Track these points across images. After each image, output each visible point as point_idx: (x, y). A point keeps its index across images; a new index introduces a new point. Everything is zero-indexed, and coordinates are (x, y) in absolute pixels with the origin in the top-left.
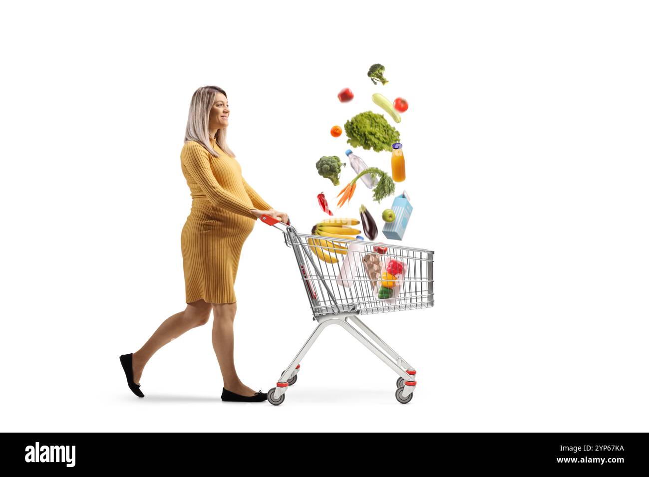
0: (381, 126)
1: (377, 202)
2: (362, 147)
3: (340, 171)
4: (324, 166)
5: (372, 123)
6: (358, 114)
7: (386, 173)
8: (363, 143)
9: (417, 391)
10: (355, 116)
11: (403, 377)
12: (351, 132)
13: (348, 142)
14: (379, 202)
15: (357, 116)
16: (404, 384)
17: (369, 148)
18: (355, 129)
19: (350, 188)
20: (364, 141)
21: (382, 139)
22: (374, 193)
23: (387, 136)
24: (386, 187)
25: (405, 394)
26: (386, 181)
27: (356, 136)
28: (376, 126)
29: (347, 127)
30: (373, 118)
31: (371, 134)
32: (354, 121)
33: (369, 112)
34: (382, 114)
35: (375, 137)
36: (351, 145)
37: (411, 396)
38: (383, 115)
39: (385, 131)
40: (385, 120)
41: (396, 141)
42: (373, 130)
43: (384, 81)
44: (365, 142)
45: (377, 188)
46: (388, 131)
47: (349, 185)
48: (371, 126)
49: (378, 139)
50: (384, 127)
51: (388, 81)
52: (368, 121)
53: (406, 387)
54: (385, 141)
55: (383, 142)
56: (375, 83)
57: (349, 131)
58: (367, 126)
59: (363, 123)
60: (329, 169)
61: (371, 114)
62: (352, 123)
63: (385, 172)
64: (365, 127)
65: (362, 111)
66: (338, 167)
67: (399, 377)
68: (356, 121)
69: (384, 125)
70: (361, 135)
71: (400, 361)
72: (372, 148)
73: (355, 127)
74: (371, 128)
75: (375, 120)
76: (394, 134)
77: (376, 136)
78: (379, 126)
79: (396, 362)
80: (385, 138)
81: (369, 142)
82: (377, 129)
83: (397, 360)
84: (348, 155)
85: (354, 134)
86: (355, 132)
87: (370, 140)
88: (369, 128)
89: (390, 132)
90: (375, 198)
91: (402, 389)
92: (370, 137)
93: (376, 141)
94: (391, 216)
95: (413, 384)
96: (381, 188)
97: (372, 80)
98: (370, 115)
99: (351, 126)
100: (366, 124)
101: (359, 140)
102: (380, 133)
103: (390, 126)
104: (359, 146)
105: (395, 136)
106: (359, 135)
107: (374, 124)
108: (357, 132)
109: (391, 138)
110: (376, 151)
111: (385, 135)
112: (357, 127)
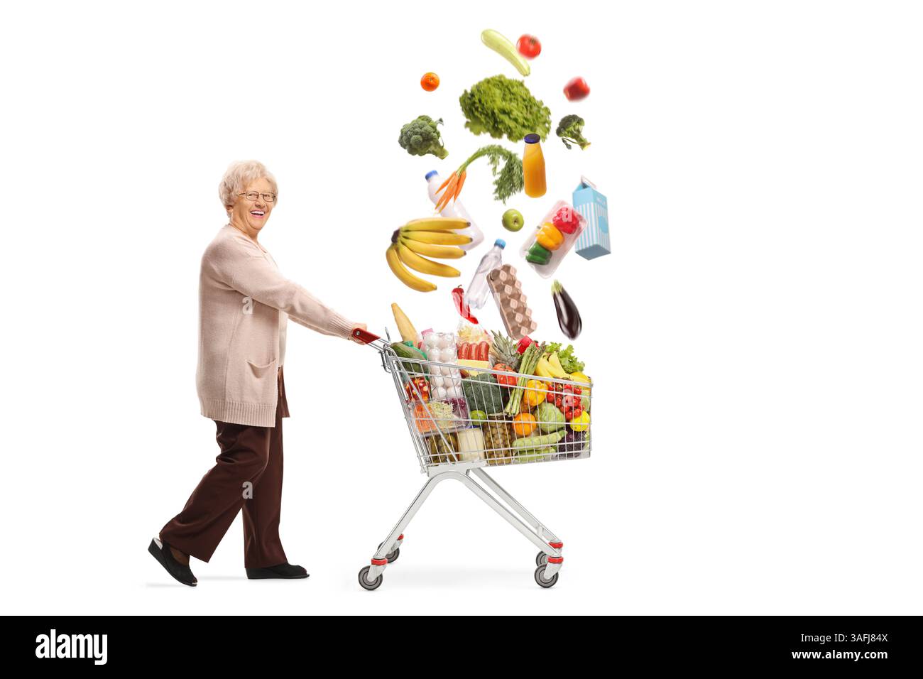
0: (520, 99)
1: (501, 201)
2: (488, 134)
5: (504, 95)
6: (482, 79)
7: (515, 155)
8: (490, 128)
9: (563, 570)
10: (476, 82)
11: (545, 552)
12: (471, 110)
13: (466, 126)
14: (504, 202)
15: (480, 83)
16: (546, 560)
17: (500, 136)
18: (477, 105)
19: (457, 179)
20: (491, 124)
21: (521, 120)
23: (529, 116)
24: (515, 178)
25: (547, 575)
26: (515, 168)
27: (479, 116)
28: (511, 100)
29: (464, 101)
30: (507, 87)
31: (504, 112)
32: (476, 92)
33: (501, 76)
34: (521, 80)
35: (510, 118)
36: (471, 130)
37: (556, 577)
38: (523, 81)
39: (526, 107)
40: (527, 90)
41: (544, 123)
42: (506, 105)
44: (494, 127)
45: (501, 178)
46: (531, 107)
48: (504, 99)
49: (516, 120)
50: (524, 100)
52: (498, 92)
53: (550, 565)
54: (526, 123)
55: (524, 126)
57: (467, 108)
58: (497, 99)
59: (490, 94)
61: (502, 79)
62: (472, 95)
63: (513, 152)
64: (494, 101)
65: (489, 76)
67: (540, 551)
68: (479, 91)
69: (525, 97)
70: (487, 115)
71: (541, 529)
72: (505, 136)
73: (477, 101)
74: (504, 103)
75: (509, 90)
76: (542, 112)
77: (511, 116)
78: (517, 100)
79: (535, 531)
80: (527, 119)
81: (500, 126)
82: (514, 104)
83: (536, 528)
85: (476, 114)
86: (477, 109)
87: (502, 122)
88: (499, 103)
89: (535, 109)
90: (497, 195)
91: (544, 568)
92: (503, 117)
93: (512, 124)
94: (515, 220)
95: (558, 560)
96: (508, 179)
98: (501, 82)
99: (470, 99)
100: (495, 97)
101: (484, 122)
102: (519, 111)
103: (534, 98)
104: (484, 133)
105: (542, 116)
106: (484, 114)
107: (508, 97)
108: (480, 109)
109: (537, 119)
110: (512, 140)
111: (527, 114)
112: (480, 101)
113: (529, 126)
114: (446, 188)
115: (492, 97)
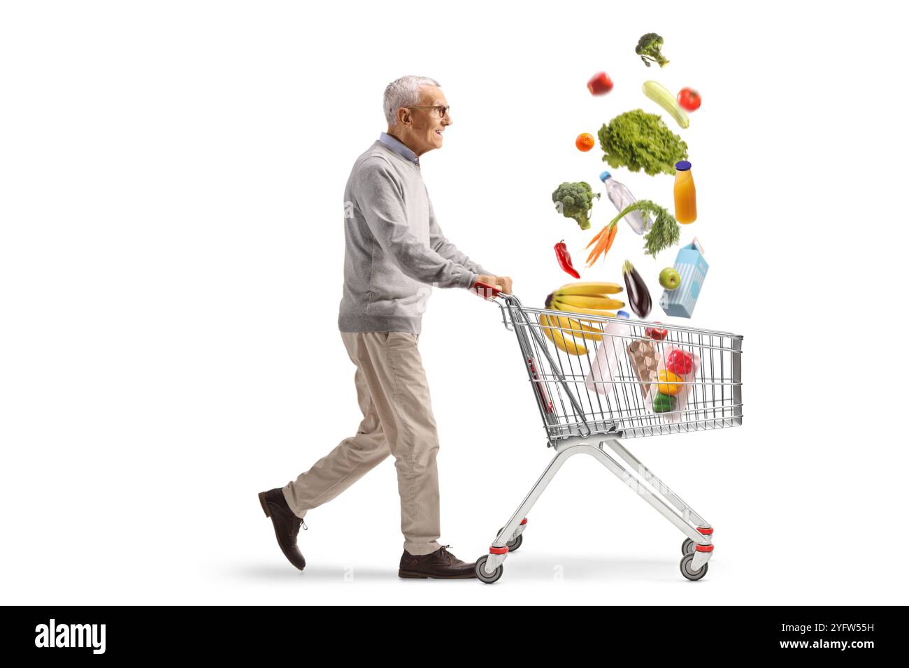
0: (657, 133)
1: (652, 255)
2: (626, 168)
3: (591, 206)
4: (566, 198)
5: (642, 129)
6: (620, 113)
7: (665, 210)
8: (628, 162)
10: (614, 116)
11: (693, 539)
12: (609, 143)
13: (604, 159)
14: (654, 257)
15: (618, 117)
16: (694, 549)
17: (637, 169)
18: (615, 139)
19: (608, 233)
20: (629, 157)
21: (658, 154)
22: (646, 241)
23: (666, 150)
24: (665, 232)
25: (696, 565)
27: (617, 149)
28: (648, 134)
29: (603, 135)
30: (645, 121)
31: (641, 146)
32: (614, 126)
33: (639, 111)
34: (658, 115)
35: (647, 152)
36: (609, 163)
39: (664, 141)
40: (664, 124)
41: (681, 157)
42: (644, 139)
43: (662, 62)
44: (631, 160)
45: (651, 233)
46: (668, 141)
47: (606, 228)
48: (642, 133)
49: (653, 154)
50: (662, 134)
51: (668, 62)
52: (635, 126)
53: (698, 554)
54: (663, 157)
55: (661, 160)
56: (648, 64)
57: (606, 142)
58: (634, 133)
59: (628, 128)
60: (573, 202)
61: (640, 114)
62: (611, 129)
63: (663, 208)
64: (632, 135)
65: (627, 110)
66: (588, 200)
67: (686, 538)
68: (617, 125)
69: (662, 131)
70: (625, 149)
71: (687, 512)
72: (642, 169)
73: (615, 135)
74: (642, 137)
75: (647, 124)
76: (679, 146)
77: (649, 150)
78: (655, 134)
79: (680, 514)
80: (664, 154)
81: (638, 160)
82: (651, 138)
83: (682, 511)
84: (603, 180)
85: (614, 147)
86: (615, 143)
87: (640, 156)
88: (637, 137)
89: (672, 143)
90: (647, 249)
91: (691, 557)
92: (640, 151)
93: (649, 158)
94: (673, 279)
95: (708, 549)
96: (658, 234)
97: (643, 59)
98: (639, 116)
99: (609, 133)
100: (634, 131)
101: (622, 155)
102: (656, 144)
103: (671, 133)
104: (622, 166)
105: (680, 150)
106: (621, 147)
107: (646, 131)
108: (618, 143)
109: (674, 153)
111: (664, 148)
112: (618, 135)
113: (666, 160)
114: (596, 242)
115: (630, 131)
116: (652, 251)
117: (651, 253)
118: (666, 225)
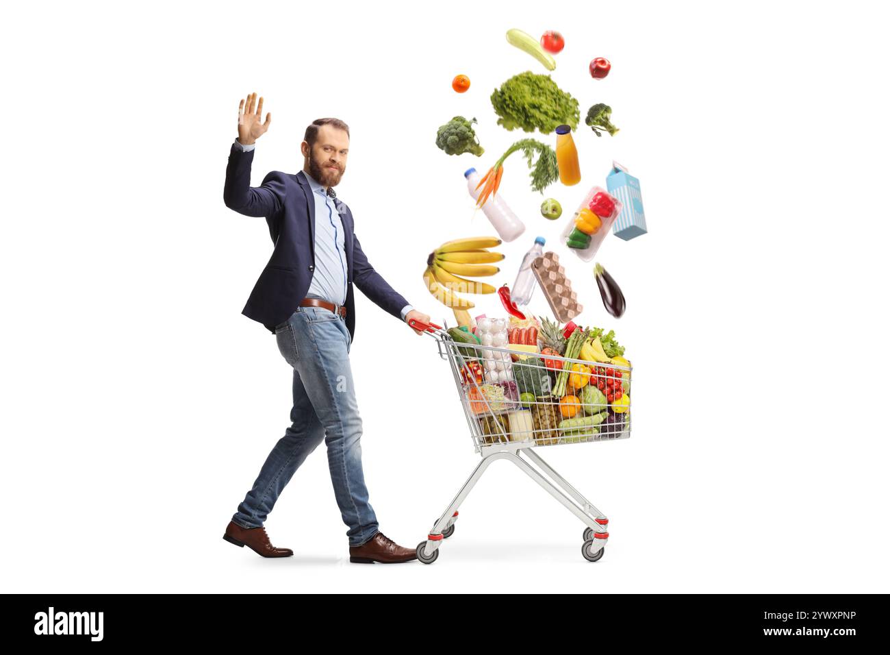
0: (548, 93)
1: (539, 192)
2: (521, 129)
4: (449, 139)
5: (533, 90)
6: (510, 77)
7: (548, 146)
8: (522, 123)
10: (505, 81)
12: (502, 107)
13: (498, 123)
14: (542, 193)
15: (508, 81)
17: (532, 129)
18: (508, 102)
19: (495, 174)
20: (523, 119)
21: (551, 113)
22: (532, 178)
23: (558, 109)
24: (549, 168)
26: (549, 159)
27: (511, 112)
28: (539, 95)
29: (495, 100)
30: (535, 82)
31: (534, 106)
32: (506, 90)
33: (528, 73)
34: (547, 75)
35: (540, 112)
36: (504, 126)
37: (602, 551)
38: (550, 76)
39: (555, 100)
40: (554, 84)
41: (573, 113)
42: (535, 100)
44: (525, 121)
45: (537, 170)
46: (559, 99)
47: (492, 170)
48: (533, 94)
49: (546, 113)
50: (552, 94)
52: (526, 88)
53: (596, 540)
54: (556, 116)
55: (554, 118)
57: (499, 106)
58: (526, 95)
59: (519, 91)
60: (457, 139)
61: (530, 75)
62: (503, 93)
63: (546, 144)
64: (524, 97)
65: (517, 74)
68: (508, 88)
69: (553, 91)
70: (518, 111)
71: (586, 506)
72: (537, 129)
73: (508, 98)
74: (533, 98)
75: (537, 85)
76: (570, 104)
77: (542, 110)
78: (546, 94)
79: (582, 508)
80: (556, 112)
81: (532, 121)
82: (543, 98)
85: (508, 110)
86: (508, 106)
87: (533, 116)
88: (529, 99)
89: (563, 101)
90: (534, 186)
92: (533, 111)
93: (543, 117)
94: (554, 209)
96: (543, 170)
98: (529, 78)
99: (501, 97)
100: (525, 93)
101: (516, 117)
102: (548, 104)
103: (562, 91)
104: (517, 128)
105: (571, 107)
106: (515, 110)
107: (537, 92)
108: (511, 106)
109: (566, 111)
110: (544, 133)
111: (556, 106)
112: (510, 98)
113: (559, 118)
114: (485, 183)
115: (522, 93)
116: (539, 188)
117: (538, 189)
118: (550, 160)
